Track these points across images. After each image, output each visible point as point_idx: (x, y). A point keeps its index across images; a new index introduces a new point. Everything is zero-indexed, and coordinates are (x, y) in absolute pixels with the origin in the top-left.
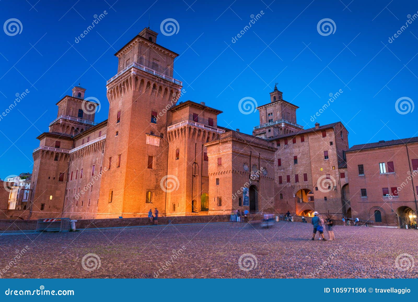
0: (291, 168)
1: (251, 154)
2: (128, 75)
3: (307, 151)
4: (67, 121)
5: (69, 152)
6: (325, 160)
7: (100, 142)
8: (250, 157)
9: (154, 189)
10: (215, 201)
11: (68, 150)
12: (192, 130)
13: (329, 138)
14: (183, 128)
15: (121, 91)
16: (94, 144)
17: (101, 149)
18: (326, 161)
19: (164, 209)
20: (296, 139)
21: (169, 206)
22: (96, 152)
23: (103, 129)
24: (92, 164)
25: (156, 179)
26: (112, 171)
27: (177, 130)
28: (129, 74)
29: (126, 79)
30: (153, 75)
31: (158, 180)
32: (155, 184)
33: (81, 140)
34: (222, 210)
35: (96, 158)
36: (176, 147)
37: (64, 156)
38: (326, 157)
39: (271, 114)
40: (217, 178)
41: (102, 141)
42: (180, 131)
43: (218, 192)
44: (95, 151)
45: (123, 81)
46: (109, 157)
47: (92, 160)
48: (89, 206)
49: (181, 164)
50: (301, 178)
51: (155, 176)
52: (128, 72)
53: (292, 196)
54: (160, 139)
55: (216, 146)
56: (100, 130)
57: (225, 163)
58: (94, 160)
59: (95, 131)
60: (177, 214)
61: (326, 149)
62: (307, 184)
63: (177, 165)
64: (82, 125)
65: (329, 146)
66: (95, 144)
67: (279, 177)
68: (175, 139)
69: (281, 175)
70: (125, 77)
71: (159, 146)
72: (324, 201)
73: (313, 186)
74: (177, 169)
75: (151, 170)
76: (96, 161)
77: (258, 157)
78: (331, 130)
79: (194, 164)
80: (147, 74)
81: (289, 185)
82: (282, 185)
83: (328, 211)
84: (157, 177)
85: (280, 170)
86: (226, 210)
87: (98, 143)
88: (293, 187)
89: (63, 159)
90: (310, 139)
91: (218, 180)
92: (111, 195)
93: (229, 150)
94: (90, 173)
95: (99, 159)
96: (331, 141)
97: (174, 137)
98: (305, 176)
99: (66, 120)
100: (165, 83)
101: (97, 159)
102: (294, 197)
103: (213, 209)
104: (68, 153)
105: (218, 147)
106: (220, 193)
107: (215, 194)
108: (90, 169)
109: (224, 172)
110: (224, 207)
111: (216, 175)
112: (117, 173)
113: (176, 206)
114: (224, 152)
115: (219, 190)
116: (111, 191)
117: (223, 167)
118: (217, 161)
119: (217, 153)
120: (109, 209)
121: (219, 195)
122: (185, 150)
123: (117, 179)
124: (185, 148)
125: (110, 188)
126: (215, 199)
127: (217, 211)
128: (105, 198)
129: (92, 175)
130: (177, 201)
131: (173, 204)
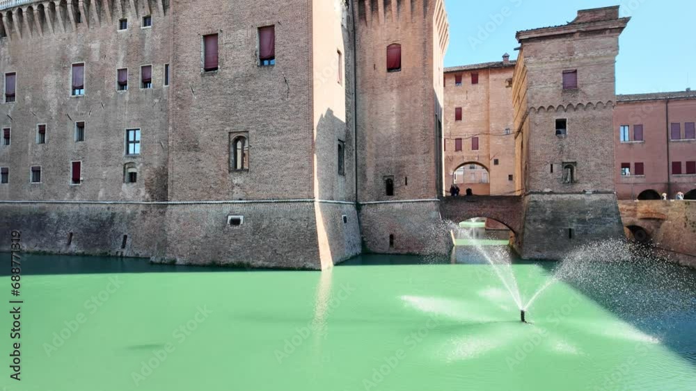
3: (483, 100)
9: (344, 139)
10: (552, 171)
19: (355, 190)
20: (462, 78)
21: (370, 183)
22: (85, 22)
25: (346, 116)
26: (230, 76)
32: (345, 127)
34: (582, 193)
43: (561, 150)
47: (62, 47)
48: (76, 181)
49: (411, 84)
50: (467, 144)
55: (560, 40)
57: (592, 84)
58: (74, 51)
60: (401, 203)
62: (477, 155)
63: (395, 86)
68: (382, 18)
72: (508, 182)
73: (490, 158)
74: (394, 95)
76: (86, 53)
84: (347, 109)
86: (594, 193)
91: (561, 124)
92: (232, 150)
94: (61, 86)
95: (103, 47)
98: (475, 141)
101: (95, 46)
105: (569, 44)
106: (571, 154)
107: (552, 156)
108: (56, 74)
109: (585, 104)
110: (586, 185)
111: (556, 111)
112: (260, 84)
113: (396, 185)
114: (592, 57)
115: (566, 146)
116: (233, 137)
117: (584, 92)
118: (562, 78)
119: (563, 57)
120: (233, 187)
121: (568, 158)
122: (425, 47)
123: (266, 101)
124: (424, 43)
125: (228, 129)
126: (554, 168)
127: (561, 194)
128: (202, 156)
129: (71, 91)
130: (399, 171)
131: (386, 179)
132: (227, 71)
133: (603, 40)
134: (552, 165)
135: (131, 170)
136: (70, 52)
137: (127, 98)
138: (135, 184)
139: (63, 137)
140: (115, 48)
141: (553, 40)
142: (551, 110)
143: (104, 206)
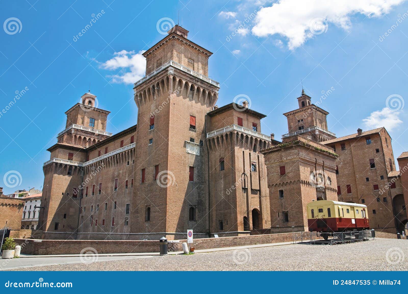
1: (316, 161)
2: (163, 75)
3: (350, 160)
4: (79, 131)
5: (82, 164)
6: (371, 169)
7: (124, 153)
8: (315, 165)
9: (196, 204)
11: (82, 163)
12: (240, 136)
13: (375, 145)
14: (228, 133)
15: (154, 94)
16: (116, 155)
17: (126, 160)
18: (373, 170)
19: (207, 228)
20: (336, 147)
21: (214, 224)
22: (119, 163)
23: (126, 137)
24: (113, 177)
25: (198, 193)
26: (147, 184)
27: (220, 137)
28: (166, 74)
29: (160, 80)
30: (191, 75)
31: (201, 195)
32: (197, 198)
33: (96, 152)
34: (291, 227)
35: (120, 170)
36: (220, 156)
37: (77, 170)
38: (373, 165)
39: (300, 121)
40: (281, 189)
41: (127, 152)
42: (224, 138)
43: (282, 205)
44: (117, 163)
45: (156, 82)
46: (142, 168)
47: (113, 173)
48: (113, 225)
49: (228, 176)
50: (344, 190)
51: (197, 189)
52: (164, 71)
54: (200, 147)
55: (277, 153)
56: (122, 139)
57: (291, 172)
59: (115, 140)
60: (225, 233)
61: (371, 157)
62: (351, 197)
63: (222, 177)
64: (94, 135)
65: (375, 153)
66: (118, 155)
68: (217, 147)
70: (161, 77)
71: (199, 155)
72: (373, 214)
73: (359, 197)
74: (222, 181)
75: (193, 183)
76: (119, 174)
77: (322, 165)
78: (376, 137)
79: (243, 175)
80: (184, 74)
83: (378, 226)
84: (199, 190)
86: (295, 227)
87: (121, 154)
89: (77, 173)
90: (352, 146)
91: (281, 192)
92: (147, 213)
93: (295, 156)
94: (112, 187)
95: (123, 172)
96: (377, 148)
97: (216, 144)
98: (348, 186)
99: (77, 130)
100: (202, 83)
101: (121, 172)
103: (278, 226)
104: (81, 166)
105: (280, 154)
106: (286, 207)
107: (279, 208)
108: (111, 183)
109: (289, 182)
110: (292, 223)
111: (279, 186)
112: (154, 187)
113: (224, 224)
114: (289, 159)
115: (284, 203)
116: (147, 207)
117: (288, 177)
118: (279, 170)
119: (278, 160)
120: (146, 227)
121: (285, 209)
122: (232, 158)
123: (155, 194)
124: (232, 157)
125: (146, 205)
126: (279, 215)
127: (283, 228)
128: (139, 215)
129: (114, 189)
130: (224, 218)
131: (220, 222)
132: (147, 183)
133: (293, 151)
134: (279, 213)
135: (127, 220)
136: (115, 174)
137: (127, 192)
138: (127, 226)
139: (111, 208)
140: (126, 172)
141: (274, 153)
142: (277, 186)
143: (119, 235)
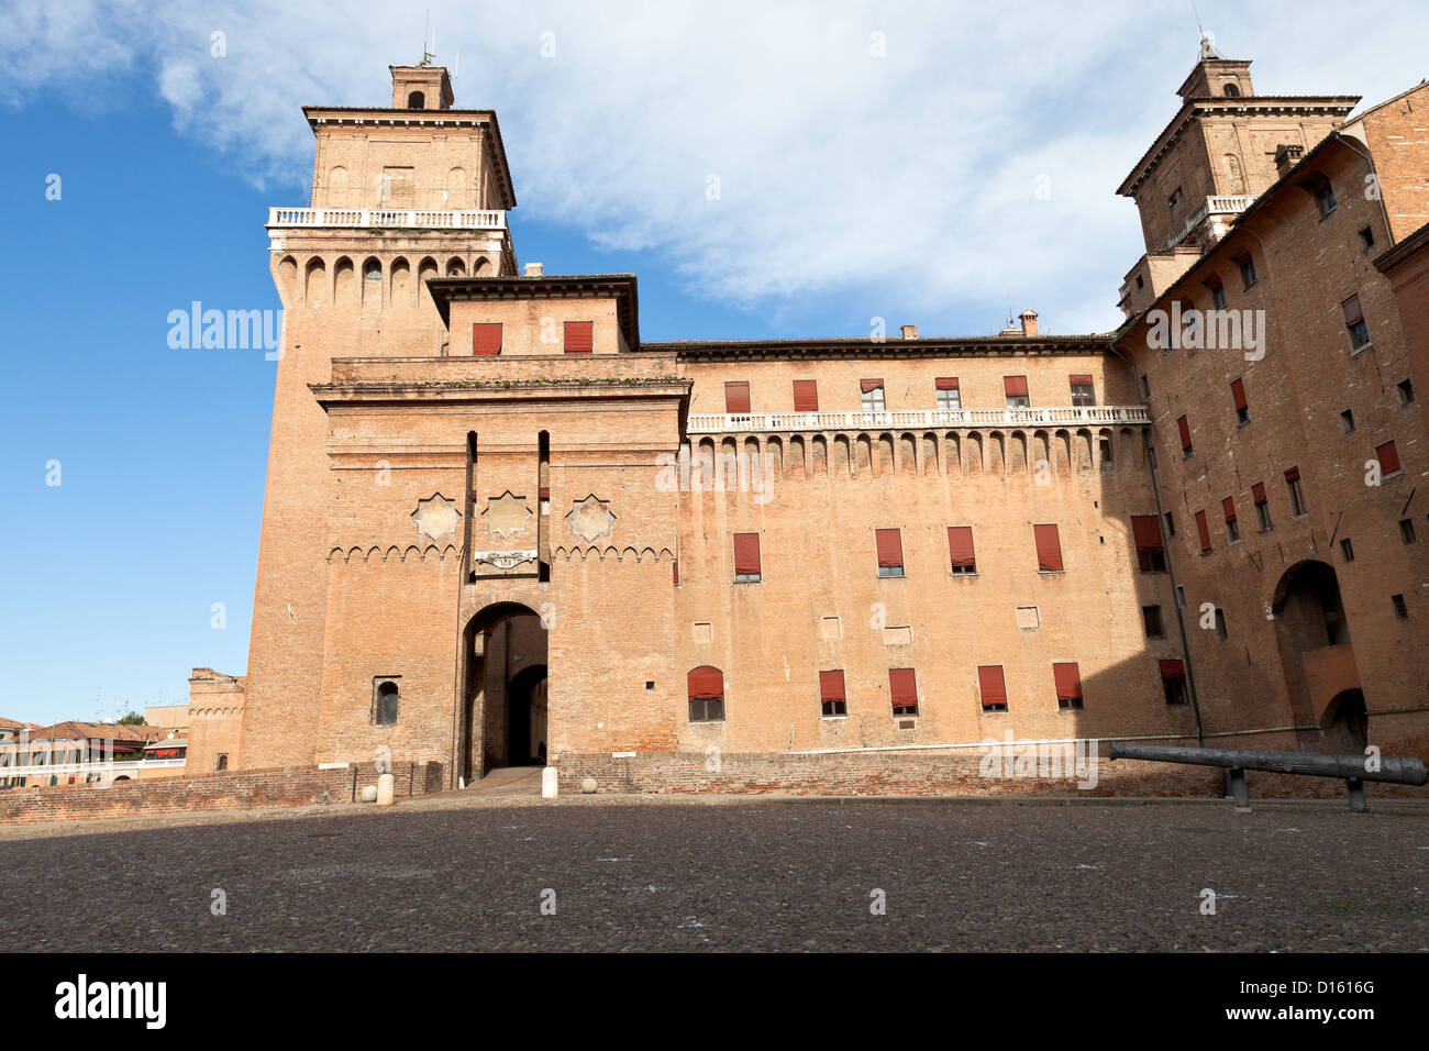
0: (1231, 453)
1: (473, 444)
6: (1356, 357)
8: (471, 462)
13: (1351, 211)
18: (1363, 361)
30: (358, 230)
39: (1177, 195)
50: (1278, 501)
53: (1262, 616)
61: (1347, 286)
65: (1359, 257)
67: (1196, 514)
69: (1203, 505)
72: (1396, 625)
73: (1330, 536)
77: (532, 453)
81: (1240, 553)
82: (1214, 559)
85: (1195, 475)
88: (1255, 561)
90: (1271, 254)
102: (1270, 617)
